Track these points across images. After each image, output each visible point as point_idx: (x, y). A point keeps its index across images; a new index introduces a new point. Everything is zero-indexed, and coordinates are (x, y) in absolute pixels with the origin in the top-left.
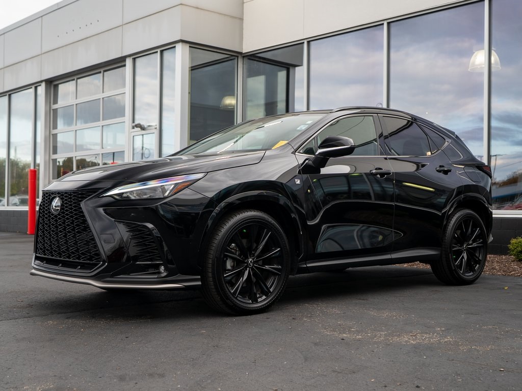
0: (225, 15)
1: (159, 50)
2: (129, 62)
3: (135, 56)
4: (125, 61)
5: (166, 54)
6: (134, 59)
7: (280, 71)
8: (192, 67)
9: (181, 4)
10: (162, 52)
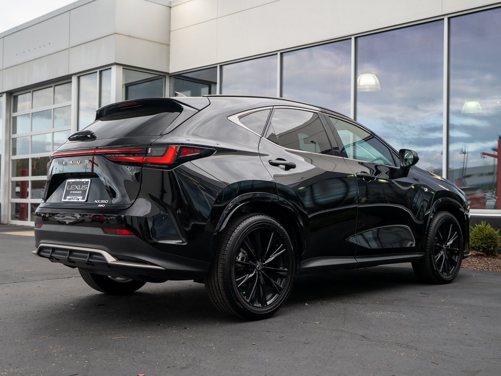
0: (154, 42)
1: (98, 71)
2: (74, 79)
3: (80, 75)
4: (71, 78)
5: (104, 73)
6: (79, 77)
7: (203, 87)
8: (125, 84)
9: (116, 33)
10: (101, 72)
